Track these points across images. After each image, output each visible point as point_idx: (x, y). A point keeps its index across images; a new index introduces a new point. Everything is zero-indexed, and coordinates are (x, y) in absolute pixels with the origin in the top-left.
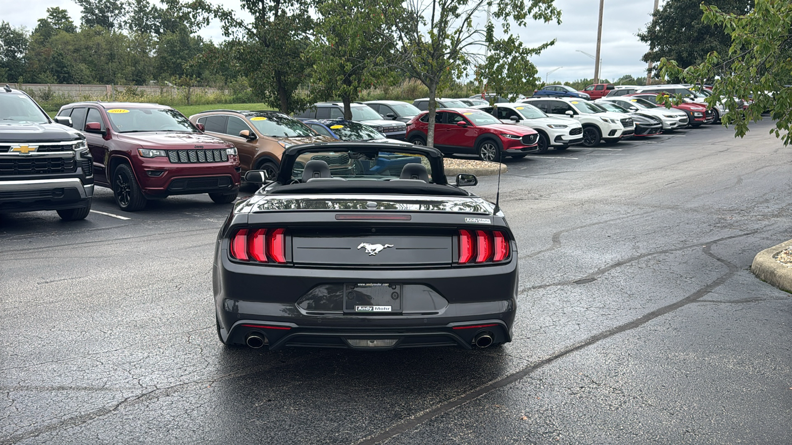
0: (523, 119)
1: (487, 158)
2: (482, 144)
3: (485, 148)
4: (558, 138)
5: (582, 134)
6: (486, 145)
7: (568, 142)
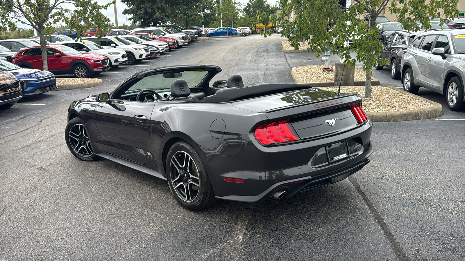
0: (91, 50)
1: (80, 76)
2: (76, 67)
3: (78, 70)
4: (116, 61)
5: (127, 58)
6: (78, 68)
7: (122, 62)
